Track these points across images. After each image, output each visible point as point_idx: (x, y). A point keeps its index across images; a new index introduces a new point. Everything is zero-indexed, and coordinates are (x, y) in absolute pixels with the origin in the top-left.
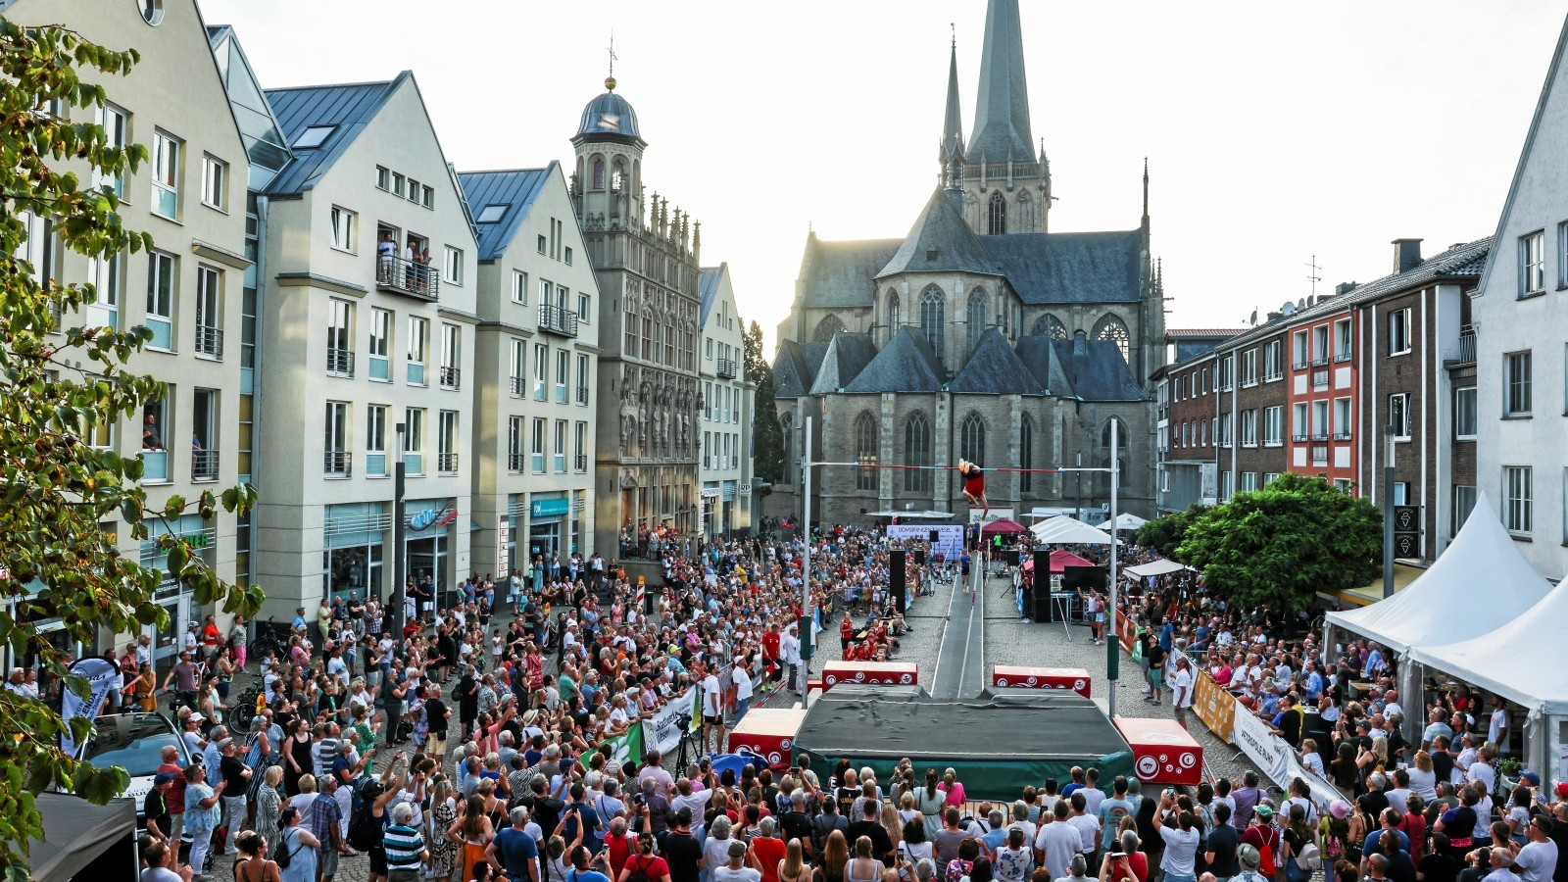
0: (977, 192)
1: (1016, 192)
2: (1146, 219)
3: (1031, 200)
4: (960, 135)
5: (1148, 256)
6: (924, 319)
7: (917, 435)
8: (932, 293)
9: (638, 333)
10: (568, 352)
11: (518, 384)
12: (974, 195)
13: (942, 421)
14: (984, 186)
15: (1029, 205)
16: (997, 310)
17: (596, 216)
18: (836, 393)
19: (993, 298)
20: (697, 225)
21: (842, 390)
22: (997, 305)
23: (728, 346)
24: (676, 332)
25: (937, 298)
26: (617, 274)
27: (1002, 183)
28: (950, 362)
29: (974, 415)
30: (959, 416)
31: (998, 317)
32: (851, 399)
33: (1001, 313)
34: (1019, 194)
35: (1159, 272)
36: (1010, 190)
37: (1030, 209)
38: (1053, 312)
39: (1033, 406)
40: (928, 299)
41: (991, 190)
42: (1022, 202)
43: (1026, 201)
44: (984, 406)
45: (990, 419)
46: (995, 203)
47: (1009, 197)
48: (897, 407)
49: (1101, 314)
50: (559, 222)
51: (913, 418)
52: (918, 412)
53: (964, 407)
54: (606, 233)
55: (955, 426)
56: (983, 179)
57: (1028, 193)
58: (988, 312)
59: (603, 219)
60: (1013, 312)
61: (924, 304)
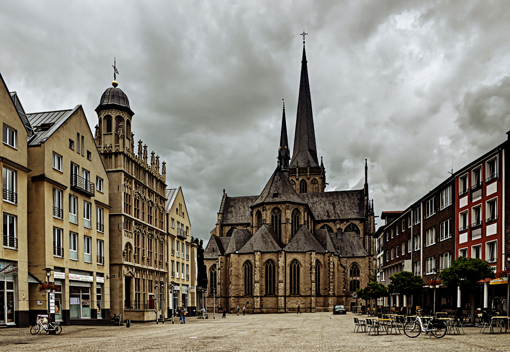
0: (295, 180)
1: (311, 179)
2: (366, 185)
3: (317, 183)
4: (287, 146)
5: (368, 199)
6: (272, 221)
7: (270, 269)
8: (276, 211)
9: (132, 204)
10: (91, 204)
11: (59, 211)
12: (293, 181)
13: (281, 263)
14: (297, 177)
15: (317, 185)
16: (304, 219)
17: (108, 146)
18: (234, 253)
19: (302, 214)
20: (164, 163)
21: (237, 252)
22: (304, 216)
23: (182, 225)
24: (153, 210)
25: (278, 213)
26: (119, 173)
27: (305, 176)
28: (284, 240)
29: (295, 260)
30: (289, 261)
31: (305, 221)
32: (241, 256)
33: (306, 220)
34: (312, 181)
35: (372, 204)
36: (308, 179)
37: (317, 186)
38: (327, 223)
39: (320, 258)
40: (274, 213)
41: (300, 179)
42: (313, 184)
43: (315, 183)
44: (299, 257)
45: (302, 262)
46: (302, 184)
47: (308, 182)
48: (261, 259)
49: (348, 224)
50: (83, 137)
51: (269, 263)
52: (270, 260)
53: (290, 258)
54: (113, 153)
55: (287, 265)
56: (297, 175)
57: (316, 180)
58: (301, 219)
59: (112, 147)
60: (311, 223)
61: (272, 216)
